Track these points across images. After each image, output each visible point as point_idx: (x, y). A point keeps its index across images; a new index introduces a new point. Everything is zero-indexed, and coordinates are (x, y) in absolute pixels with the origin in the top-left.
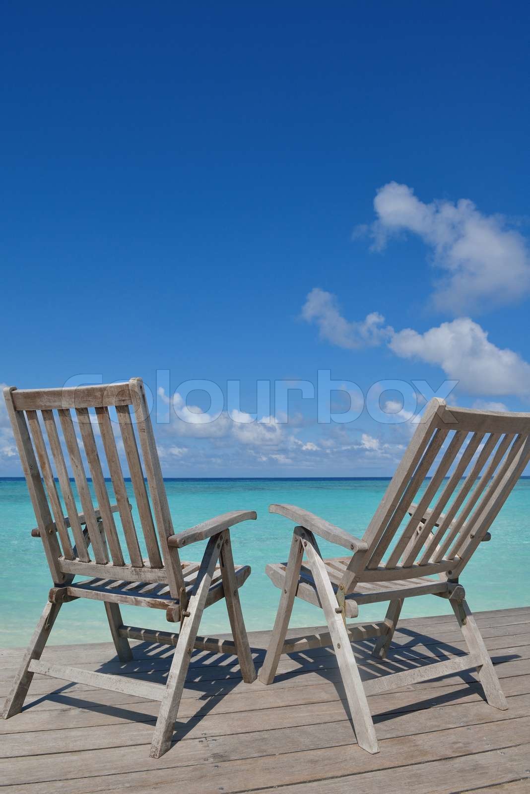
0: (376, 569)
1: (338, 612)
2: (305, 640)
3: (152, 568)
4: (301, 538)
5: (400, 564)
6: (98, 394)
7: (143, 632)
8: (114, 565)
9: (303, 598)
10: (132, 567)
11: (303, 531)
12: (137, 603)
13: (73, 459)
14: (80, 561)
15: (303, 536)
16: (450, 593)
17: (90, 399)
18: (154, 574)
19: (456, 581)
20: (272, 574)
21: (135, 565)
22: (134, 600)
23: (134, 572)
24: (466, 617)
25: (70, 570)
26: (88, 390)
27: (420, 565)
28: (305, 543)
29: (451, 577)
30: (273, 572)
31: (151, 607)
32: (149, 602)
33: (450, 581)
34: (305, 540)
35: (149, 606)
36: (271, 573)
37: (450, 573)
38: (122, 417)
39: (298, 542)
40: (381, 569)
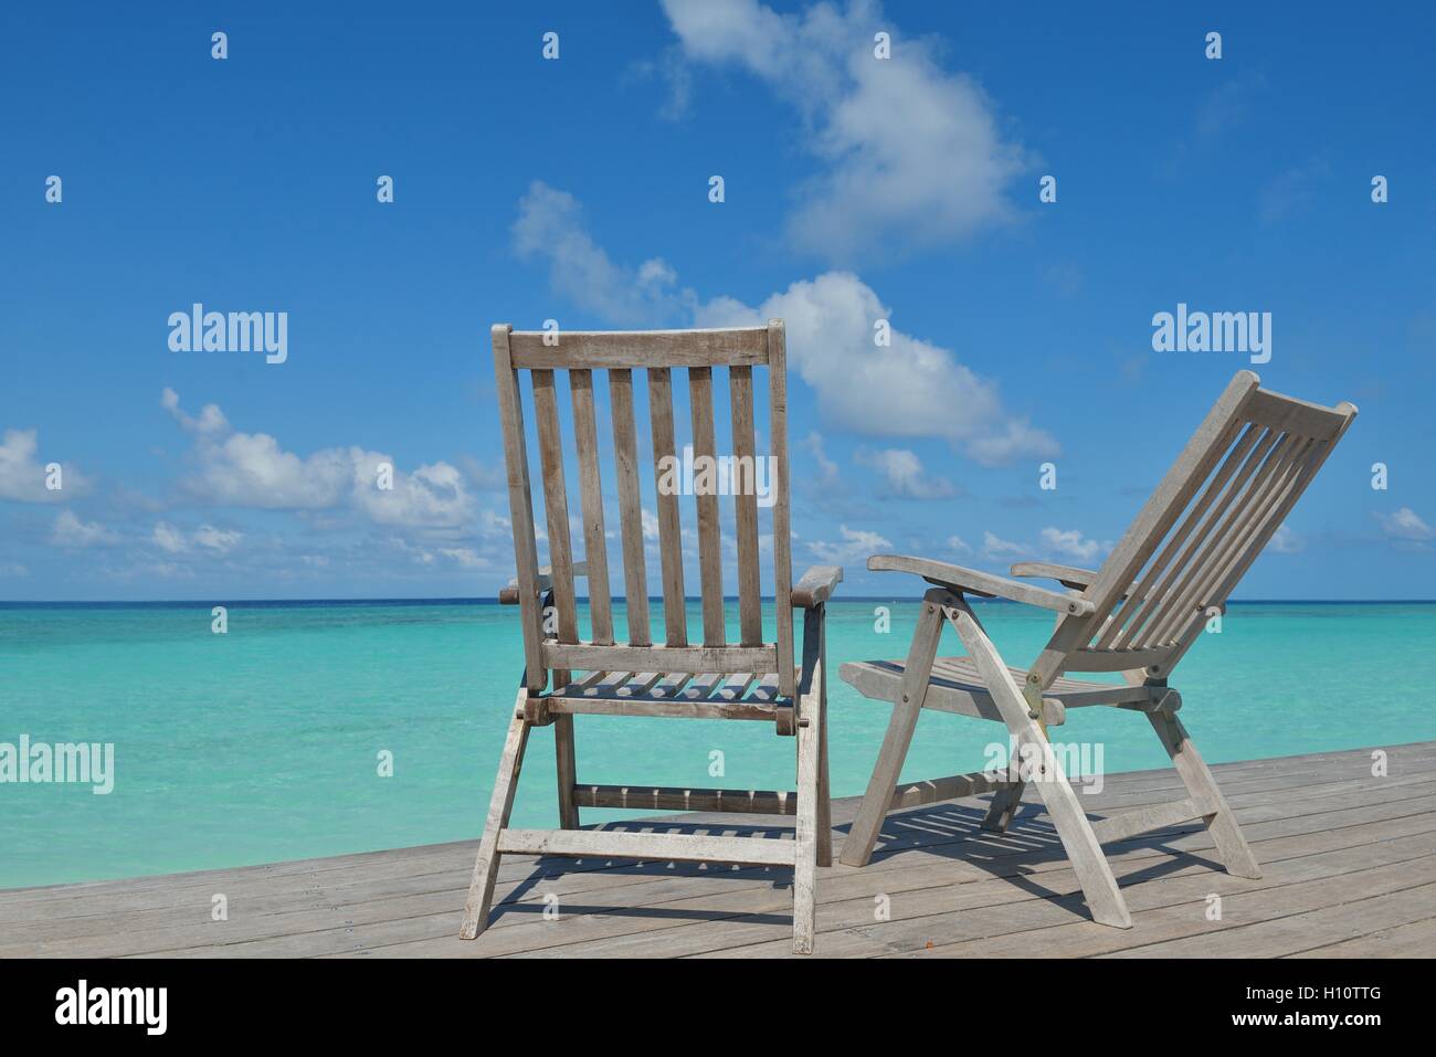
0: (1085, 650)
1: (1034, 717)
2: (914, 789)
3: (742, 646)
4: (944, 607)
5: (1112, 647)
6: (704, 344)
7: (625, 791)
8: (668, 646)
9: (940, 708)
10: (705, 647)
11: (950, 595)
12: (700, 714)
13: (622, 459)
14: (593, 644)
15: (949, 603)
16: (1156, 701)
17: (686, 352)
18: (747, 657)
19: (1163, 682)
20: (857, 677)
21: (711, 643)
22: (694, 707)
23: (709, 656)
24: (1182, 740)
25: (568, 663)
26: (684, 336)
27: (1134, 649)
28: (955, 613)
29: (1156, 676)
30: (859, 674)
31: (729, 718)
32: (724, 710)
33: (1149, 683)
34: (953, 610)
35: (723, 716)
36: (854, 676)
37: (1155, 669)
38: (740, 385)
39: (937, 612)
40: (1090, 650)
